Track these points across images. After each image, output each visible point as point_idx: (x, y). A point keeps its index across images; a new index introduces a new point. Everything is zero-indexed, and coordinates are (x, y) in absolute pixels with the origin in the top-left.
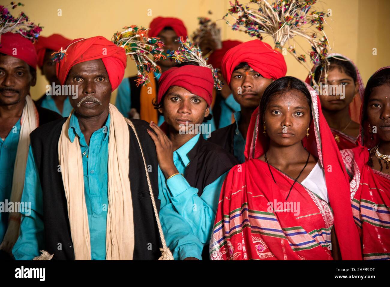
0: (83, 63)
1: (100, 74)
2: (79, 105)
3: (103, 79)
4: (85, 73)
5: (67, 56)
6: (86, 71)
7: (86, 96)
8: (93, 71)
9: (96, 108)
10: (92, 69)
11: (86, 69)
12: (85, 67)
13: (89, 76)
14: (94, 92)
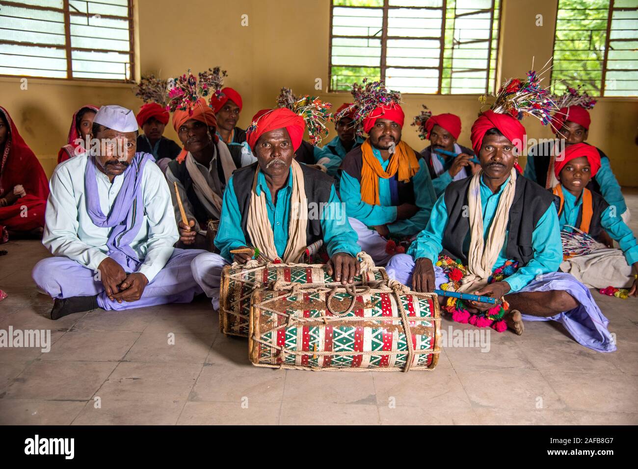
0: (271, 131)
1: (285, 140)
2: (268, 167)
3: (287, 144)
4: (273, 140)
5: (258, 128)
6: (273, 138)
7: (274, 159)
8: (279, 138)
9: (281, 168)
10: (278, 136)
11: (273, 136)
12: (273, 134)
13: (276, 142)
14: (280, 155)
